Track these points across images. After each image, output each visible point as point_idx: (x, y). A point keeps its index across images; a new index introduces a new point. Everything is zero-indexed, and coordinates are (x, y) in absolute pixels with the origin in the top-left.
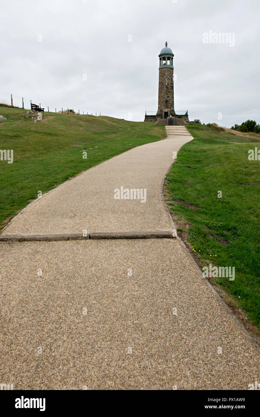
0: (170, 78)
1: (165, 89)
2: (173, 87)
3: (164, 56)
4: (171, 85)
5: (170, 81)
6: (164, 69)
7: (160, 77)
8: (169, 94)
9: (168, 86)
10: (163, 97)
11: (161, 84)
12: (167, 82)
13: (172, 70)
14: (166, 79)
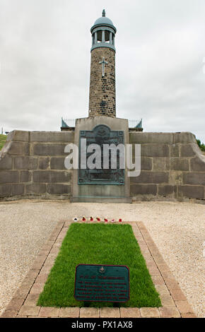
0: (110, 64)
1: (101, 83)
2: (114, 80)
3: (99, 29)
4: (110, 77)
5: (109, 71)
6: (98, 50)
7: (92, 64)
8: (108, 91)
9: (106, 78)
10: (97, 96)
11: (94, 74)
12: (103, 70)
13: (112, 53)
14: (103, 65)
